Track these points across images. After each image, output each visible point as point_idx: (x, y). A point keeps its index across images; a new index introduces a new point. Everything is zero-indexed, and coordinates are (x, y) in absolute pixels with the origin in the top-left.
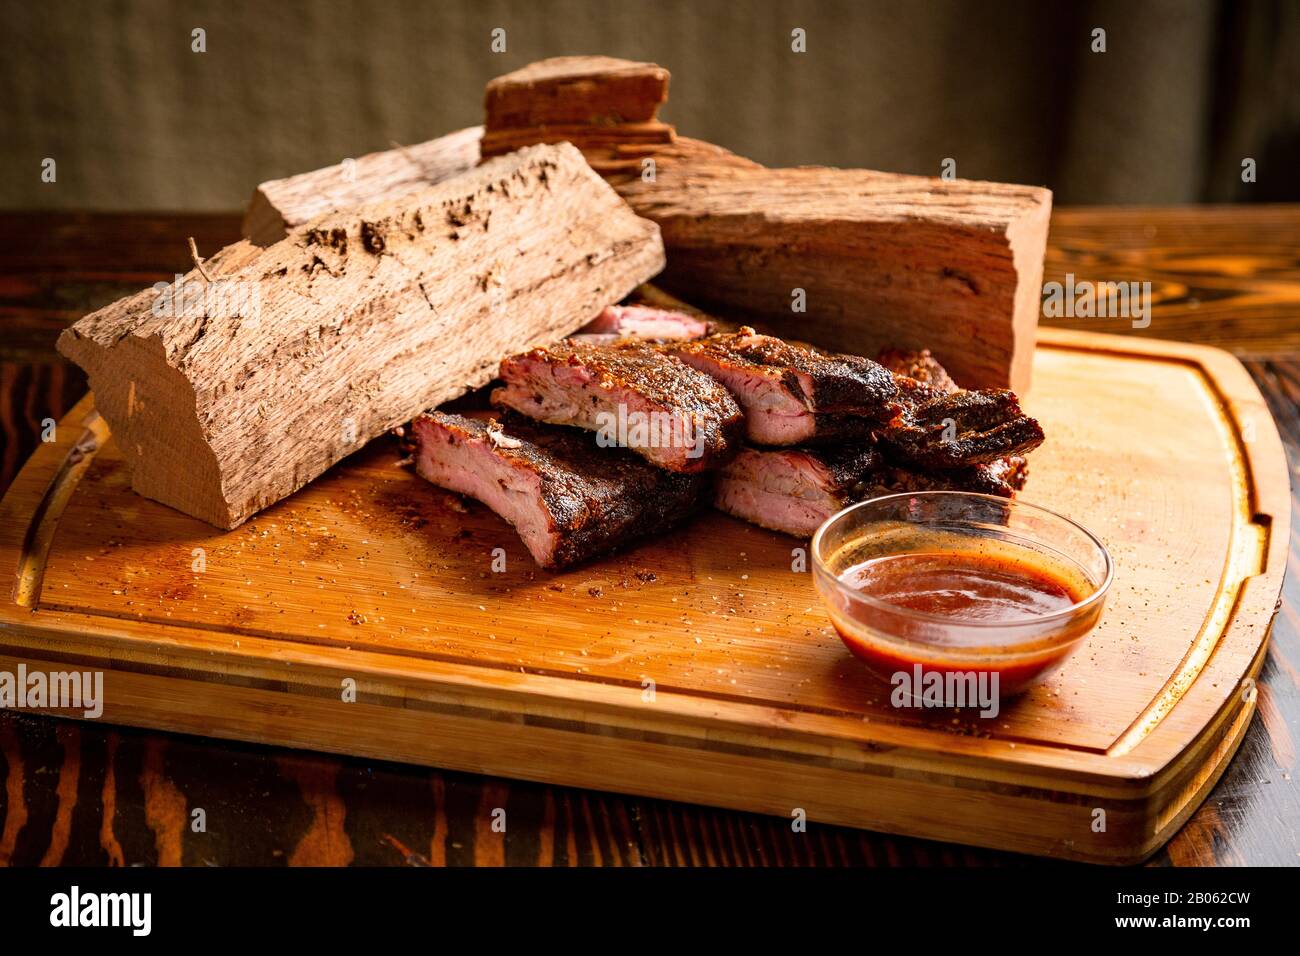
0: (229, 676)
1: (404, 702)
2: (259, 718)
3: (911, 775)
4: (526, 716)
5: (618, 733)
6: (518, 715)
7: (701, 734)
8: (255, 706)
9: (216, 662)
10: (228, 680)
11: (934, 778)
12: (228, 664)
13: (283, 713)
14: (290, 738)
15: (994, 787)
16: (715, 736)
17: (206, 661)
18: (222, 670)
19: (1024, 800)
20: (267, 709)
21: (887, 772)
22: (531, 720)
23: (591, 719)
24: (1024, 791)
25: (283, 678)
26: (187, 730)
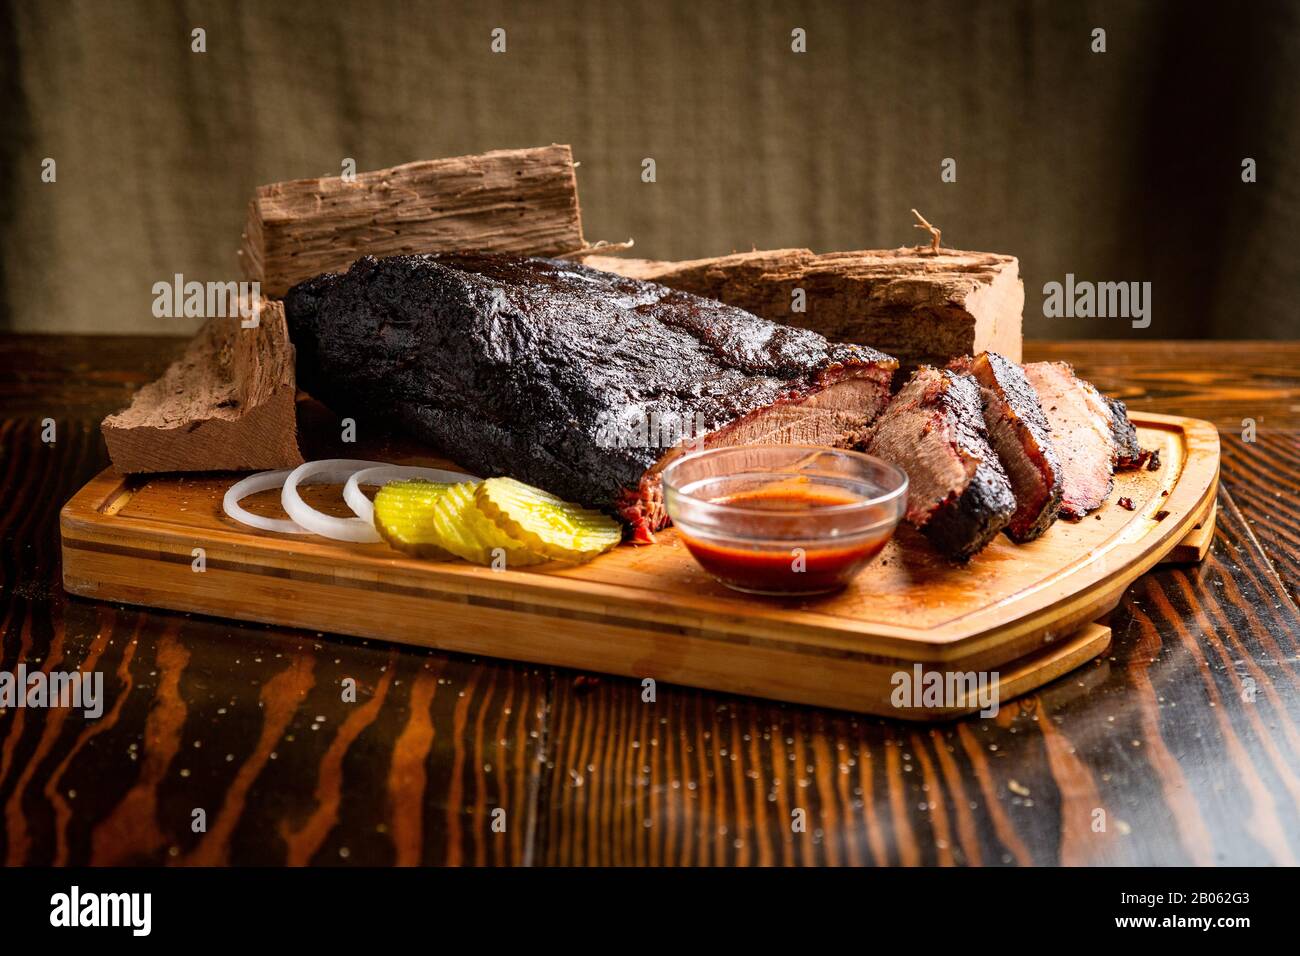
0: (248, 565)
1: (378, 587)
2: (269, 602)
3: (762, 642)
4: (469, 596)
5: (539, 610)
6: (464, 595)
7: (601, 610)
8: (266, 592)
9: (237, 553)
10: (248, 569)
11: (780, 645)
12: (247, 555)
13: (288, 597)
14: (293, 619)
15: (826, 652)
16: (613, 612)
17: (230, 553)
18: (241, 560)
19: (849, 663)
20: (276, 593)
21: (744, 640)
22: (474, 601)
23: (518, 598)
24: (849, 655)
25: (287, 566)
26: (217, 613)
